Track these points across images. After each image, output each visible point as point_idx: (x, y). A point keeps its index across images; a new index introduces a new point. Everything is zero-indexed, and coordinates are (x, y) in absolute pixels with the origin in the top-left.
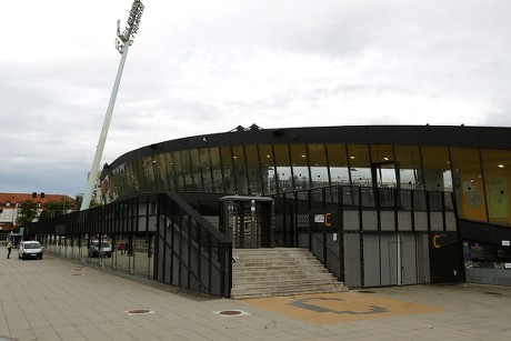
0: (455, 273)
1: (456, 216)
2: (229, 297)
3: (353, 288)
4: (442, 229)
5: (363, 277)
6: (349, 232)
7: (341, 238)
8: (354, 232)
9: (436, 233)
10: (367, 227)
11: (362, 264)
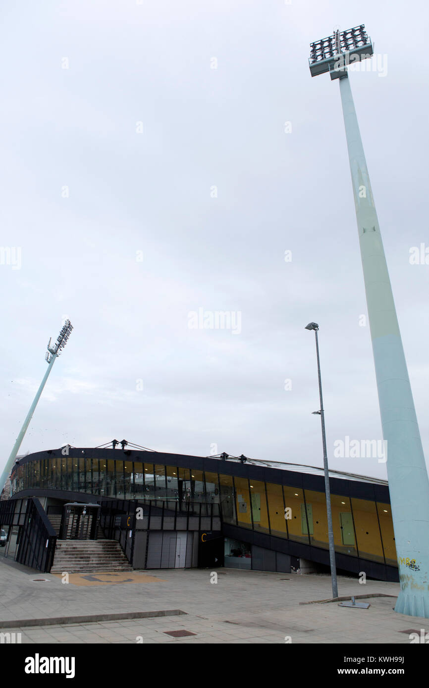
0: (216, 560)
1: (221, 520)
2: (49, 572)
3: (138, 569)
4: (209, 529)
5: (146, 561)
6: (139, 530)
7: (133, 535)
8: (143, 530)
9: (204, 531)
10: (152, 527)
11: (147, 553)
